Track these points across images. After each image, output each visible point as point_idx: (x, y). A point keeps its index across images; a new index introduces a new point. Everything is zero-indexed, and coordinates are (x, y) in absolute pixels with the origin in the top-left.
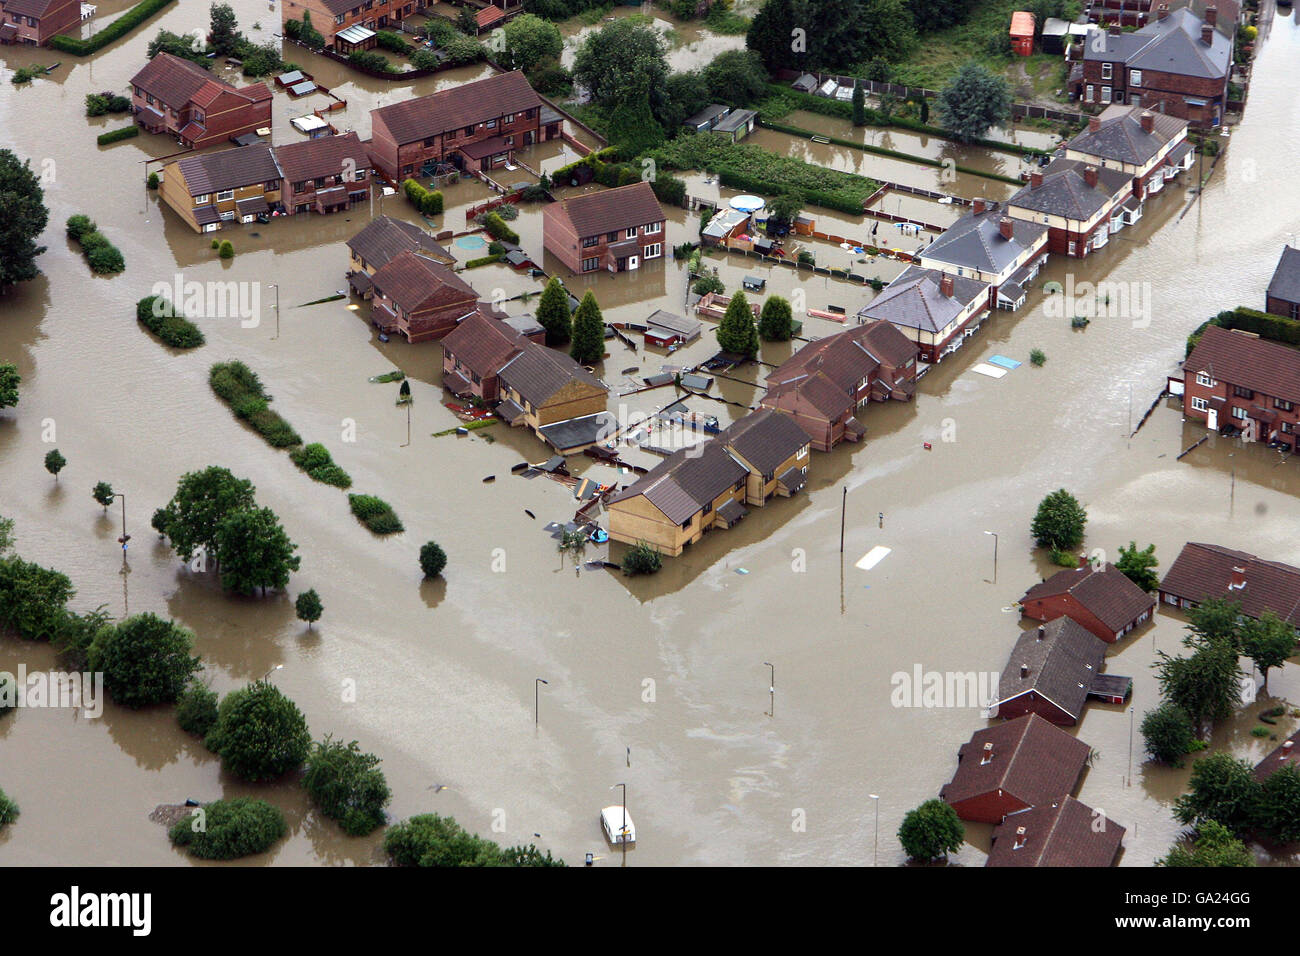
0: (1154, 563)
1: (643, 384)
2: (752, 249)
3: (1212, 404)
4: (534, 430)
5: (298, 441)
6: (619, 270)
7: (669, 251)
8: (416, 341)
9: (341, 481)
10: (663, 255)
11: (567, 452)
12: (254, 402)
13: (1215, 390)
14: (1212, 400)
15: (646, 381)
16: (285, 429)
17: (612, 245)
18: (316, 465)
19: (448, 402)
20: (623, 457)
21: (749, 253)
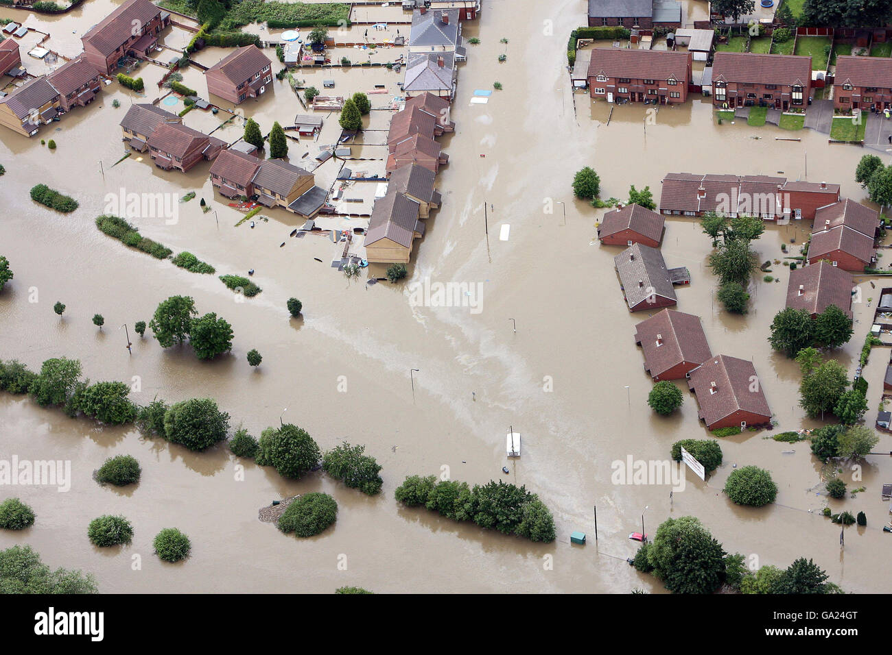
0: (651, 195)
1: (317, 161)
2: (313, 64)
3: (608, 90)
4: (285, 208)
5: (170, 252)
6: (257, 96)
7: (274, 77)
8: (186, 171)
9: (210, 270)
10: (272, 80)
11: (310, 216)
12: (134, 236)
13: (608, 83)
14: (607, 88)
15: (318, 159)
16: (160, 247)
17: (250, 84)
18: (192, 265)
19: (229, 203)
20: (339, 210)
21: (314, 66)
